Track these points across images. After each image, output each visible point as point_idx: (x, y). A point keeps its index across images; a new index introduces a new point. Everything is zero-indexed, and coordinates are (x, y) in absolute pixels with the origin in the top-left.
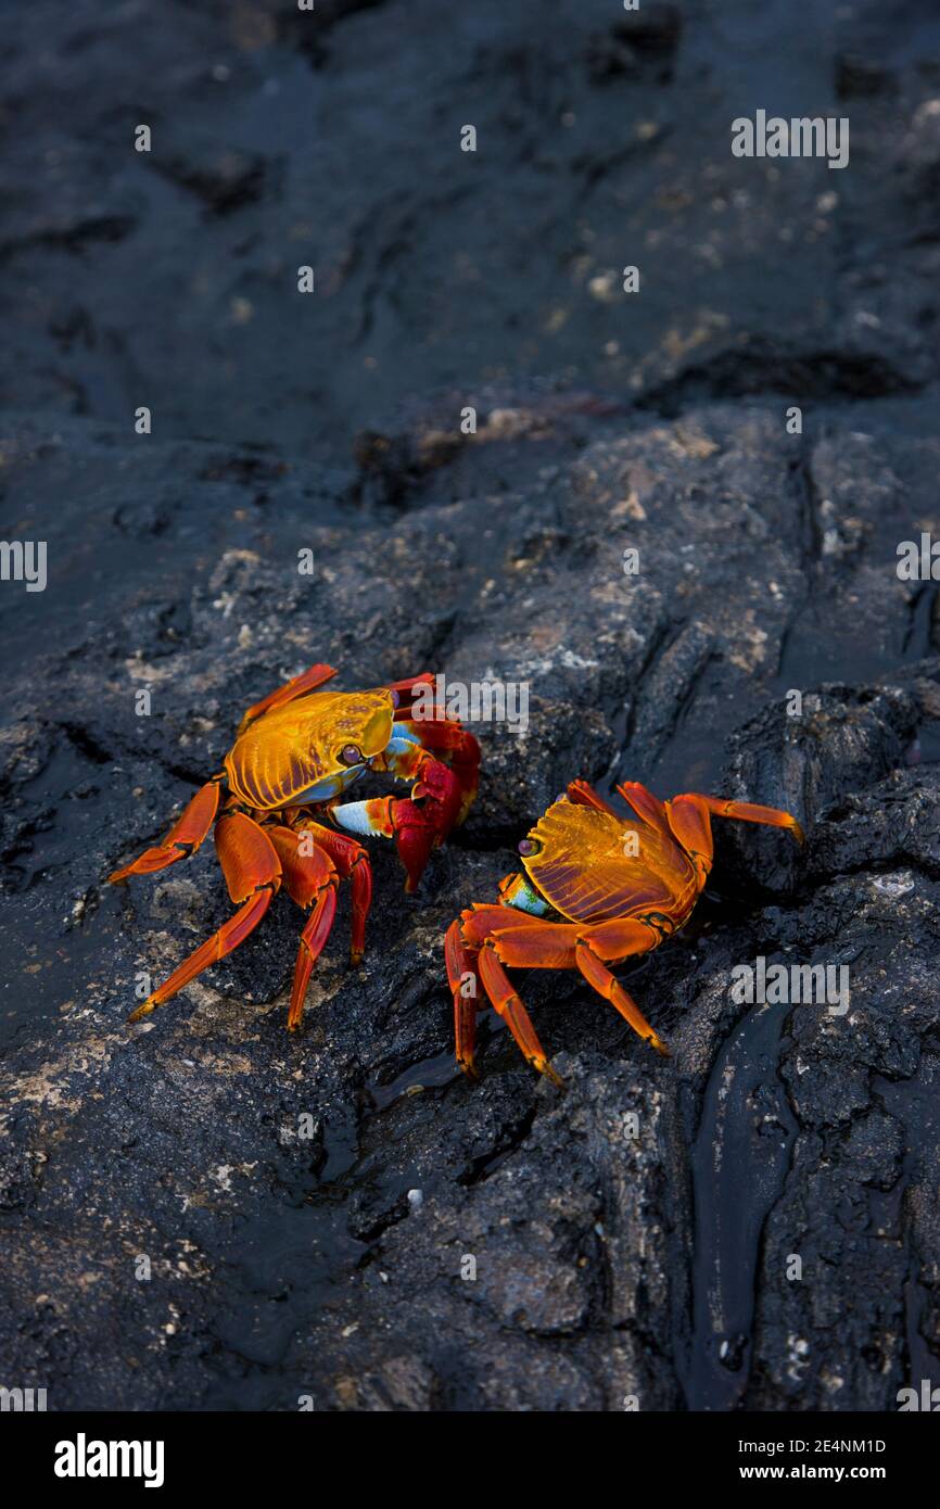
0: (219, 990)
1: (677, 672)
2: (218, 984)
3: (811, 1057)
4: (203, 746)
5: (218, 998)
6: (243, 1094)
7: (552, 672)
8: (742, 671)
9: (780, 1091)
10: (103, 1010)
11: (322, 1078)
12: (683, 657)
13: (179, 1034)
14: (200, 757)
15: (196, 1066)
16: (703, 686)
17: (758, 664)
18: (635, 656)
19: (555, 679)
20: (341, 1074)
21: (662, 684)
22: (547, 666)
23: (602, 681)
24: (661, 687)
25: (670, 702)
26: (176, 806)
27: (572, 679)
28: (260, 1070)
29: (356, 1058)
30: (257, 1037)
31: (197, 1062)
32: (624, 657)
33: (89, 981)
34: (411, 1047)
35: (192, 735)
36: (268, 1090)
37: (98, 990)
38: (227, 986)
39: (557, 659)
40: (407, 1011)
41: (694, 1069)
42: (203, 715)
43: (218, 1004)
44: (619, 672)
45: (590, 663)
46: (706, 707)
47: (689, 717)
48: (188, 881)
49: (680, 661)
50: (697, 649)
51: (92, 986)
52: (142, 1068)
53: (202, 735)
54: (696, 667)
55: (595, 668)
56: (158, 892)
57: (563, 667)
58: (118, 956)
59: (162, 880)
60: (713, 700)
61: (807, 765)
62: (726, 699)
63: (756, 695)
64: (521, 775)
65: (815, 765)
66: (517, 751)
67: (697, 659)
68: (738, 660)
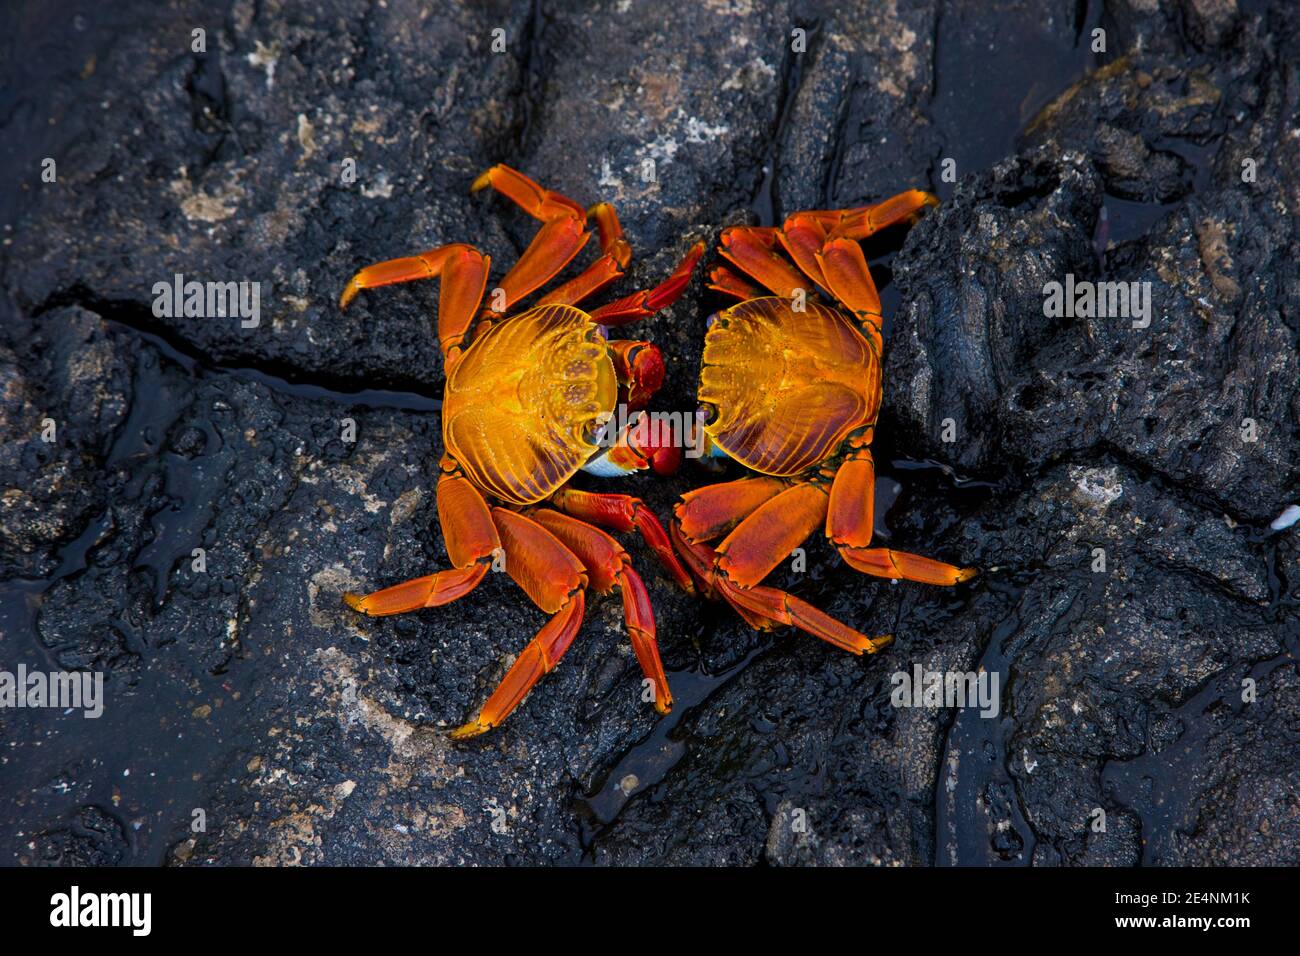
0: (410, 721)
1: (821, 126)
2: (407, 714)
3: (1038, 750)
4: (300, 330)
5: (410, 730)
6: (466, 858)
7: (679, 157)
8: (894, 99)
9: (1009, 788)
10: (293, 767)
11: (538, 809)
12: (824, 99)
13: (382, 792)
14: (301, 347)
15: (410, 830)
16: (851, 133)
17: (910, 82)
18: (766, 98)
19: (683, 168)
20: (555, 797)
21: (805, 145)
22: (671, 147)
23: (735, 152)
24: (804, 147)
25: (816, 171)
26: (299, 451)
27: (701, 160)
28: (474, 820)
29: (567, 772)
30: (461, 772)
31: (410, 824)
32: (754, 105)
33: (268, 726)
34: (618, 742)
35: (286, 318)
36: (488, 844)
37: (281, 736)
38: (417, 717)
39: (680, 135)
40: (605, 696)
41: (922, 785)
42: (291, 291)
43: (412, 738)
44: (752, 133)
45: (718, 131)
46: (855, 166)
47: (840, 182)
48: (340, 566)
49: (820, 105)
50: (838, 81)
51: (273, 732)
52: (357, 849)
53: (297, 316)
54: (840, 110)
55: (726, 135)
56: (313, 590)
57: (689, 145)
58: (290, 687)
59: (311, 572)
60: (865, 152)
61: (988, 304)
62: (879, 144)
63: (911, 130)
64: (672, 347)
65: (998, 305)
66: (664, 318)
67: (841, 96)
68: (886, 85)
